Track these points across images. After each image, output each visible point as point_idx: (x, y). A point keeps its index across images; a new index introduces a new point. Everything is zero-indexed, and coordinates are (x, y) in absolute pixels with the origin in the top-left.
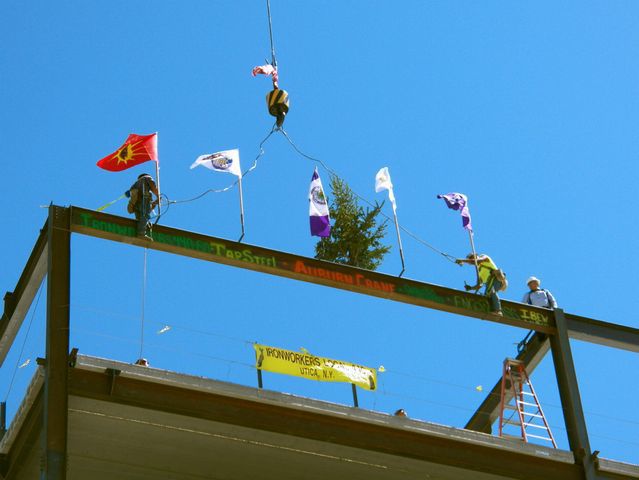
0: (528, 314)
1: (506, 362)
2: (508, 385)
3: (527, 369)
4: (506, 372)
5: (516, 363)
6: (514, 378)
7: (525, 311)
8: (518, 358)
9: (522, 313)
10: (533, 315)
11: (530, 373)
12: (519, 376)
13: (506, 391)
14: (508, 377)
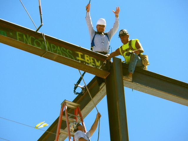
0: (83, 57)
1: (64, 104)
2: (64, 125)
3: (83, 112)
4: (63, 113)
5: (73, 105)
6: (70, 120)
7: (80, 54)
8: (75, 101)
9: (77, 55)
10: (87, 58)
11: (85, 116)
12: (75, 118)
13: (61, 131)
14: (64, 118)
